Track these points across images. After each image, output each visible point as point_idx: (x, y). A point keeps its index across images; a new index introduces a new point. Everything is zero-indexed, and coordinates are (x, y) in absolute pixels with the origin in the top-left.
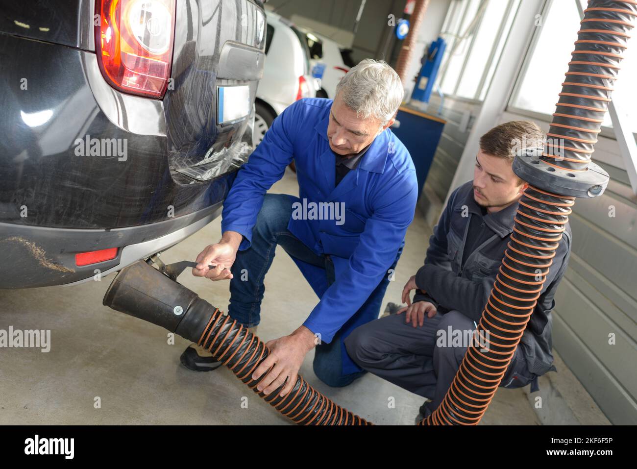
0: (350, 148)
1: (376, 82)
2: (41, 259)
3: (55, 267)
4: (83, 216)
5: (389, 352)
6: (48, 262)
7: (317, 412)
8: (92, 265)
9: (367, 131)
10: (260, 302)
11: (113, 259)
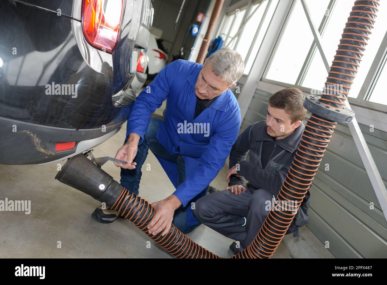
0: (208, 96)
1: (231, 61)
2: (37, 145)
3: (44, 151)
4: (66, 120)
5: (218, 213)
6: (41, 148)
7: (182, 245)
8: (63, 151)
9: (220, 88)
10: (139, 182)
11: (73, 149)
